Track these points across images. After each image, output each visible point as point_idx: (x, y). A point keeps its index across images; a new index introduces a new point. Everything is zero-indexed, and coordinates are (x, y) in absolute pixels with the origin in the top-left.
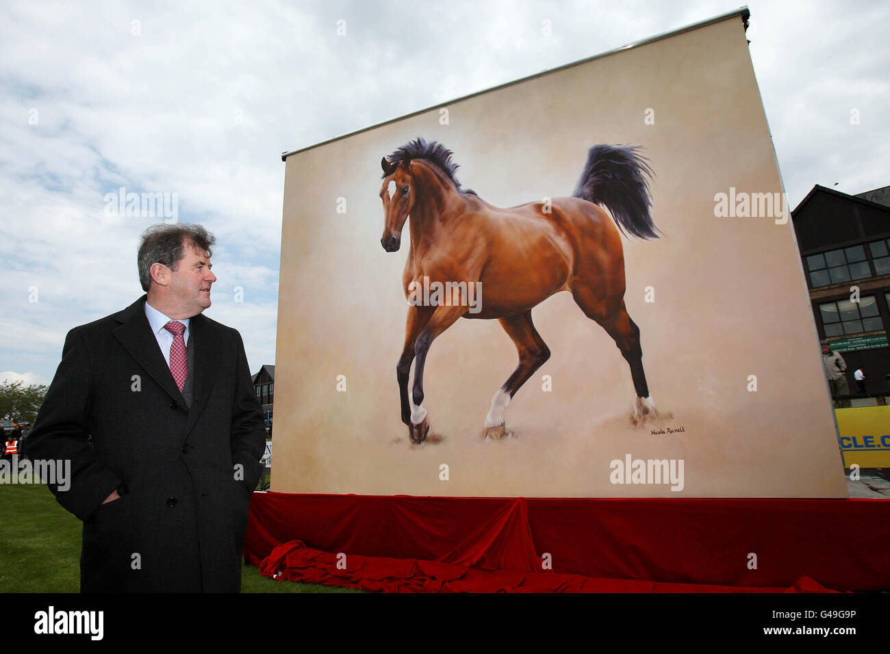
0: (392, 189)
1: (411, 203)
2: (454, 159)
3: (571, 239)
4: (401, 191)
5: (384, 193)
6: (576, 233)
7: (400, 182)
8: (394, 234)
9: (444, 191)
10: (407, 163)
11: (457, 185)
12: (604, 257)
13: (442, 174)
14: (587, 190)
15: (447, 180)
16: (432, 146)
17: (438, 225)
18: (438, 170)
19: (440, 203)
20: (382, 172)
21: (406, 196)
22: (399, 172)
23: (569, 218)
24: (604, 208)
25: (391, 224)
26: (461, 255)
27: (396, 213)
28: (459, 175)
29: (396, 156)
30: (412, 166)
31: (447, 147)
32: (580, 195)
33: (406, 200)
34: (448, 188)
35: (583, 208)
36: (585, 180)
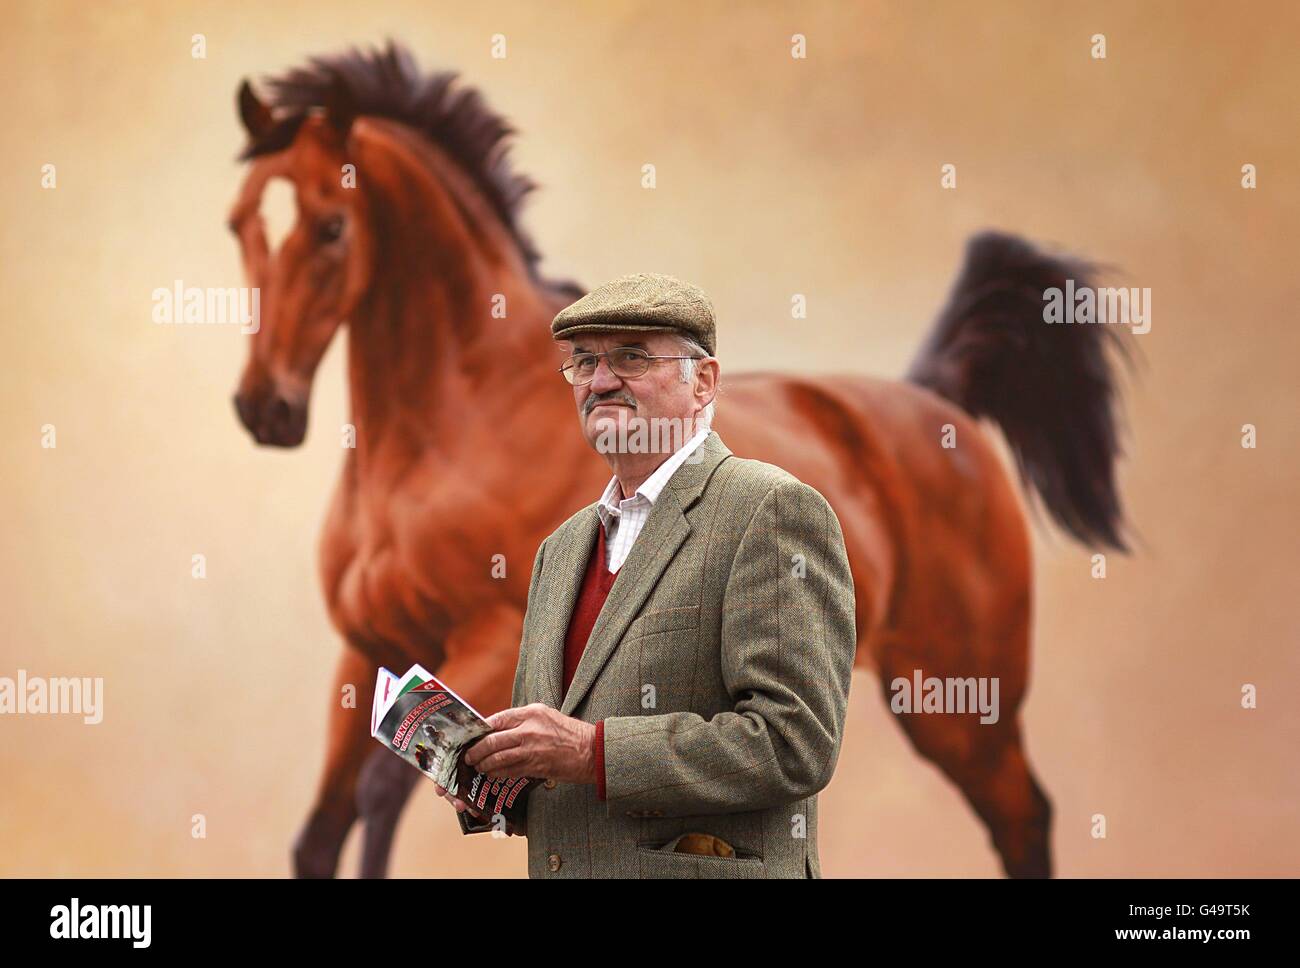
0: (280, 211)
1: (355, 281)
2: (522, 158)
3: (889, 514)
4: (315, 230)
5: (245, 220)
6: (907, 499)
7: (313, 195)
8: (285, 384)
9: (479, 266)
10: (340, 125)
11: (530, 257)
12: (978, 586)
13: (475, 203)
14: (950, 370)
15: (493, 229)
16: (441, 85)
17: (454, 384)
18: (462, 185)
19: (466, 307)
20: (237, 137)
21: (335, 251)
22: (306, 152)
23: (887, 445)
24: (993, 438)
25: (275, 343)
26: (532, 504)
27: (293, 306)
28: (537, 219)
29: (301, 87)
30: (361, 143)
31: (500, 101)
32: (925, 379)
33: (333, 272)
34: (495, 260)
35: (932, 426)
36: (950, 332)
